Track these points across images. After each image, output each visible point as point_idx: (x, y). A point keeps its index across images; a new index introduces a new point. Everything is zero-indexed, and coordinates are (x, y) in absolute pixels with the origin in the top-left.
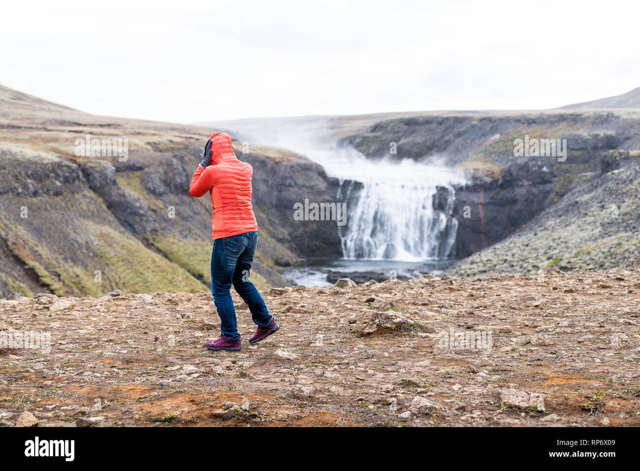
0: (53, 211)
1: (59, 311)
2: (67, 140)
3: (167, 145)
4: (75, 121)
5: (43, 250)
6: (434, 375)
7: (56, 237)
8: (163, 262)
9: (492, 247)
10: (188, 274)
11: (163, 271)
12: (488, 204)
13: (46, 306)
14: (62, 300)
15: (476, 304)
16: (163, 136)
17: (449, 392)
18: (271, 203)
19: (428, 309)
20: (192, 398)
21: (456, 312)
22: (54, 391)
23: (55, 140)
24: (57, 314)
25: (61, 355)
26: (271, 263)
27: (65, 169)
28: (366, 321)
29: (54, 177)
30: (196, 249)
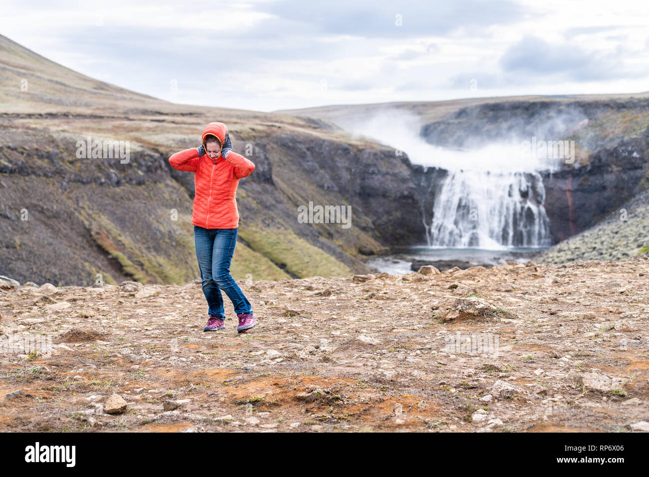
0: (136, 201)
1: (144, 298)
2: (149, 129)
3: (248, 133)
4: (158, 110)
5: (126, 240)
6: (516, 360)
7: (138, 227)
8: (246, 251)
9: (581, 235)
10: (271, 263)
11: (246, 260)
12: (576, 191)
13: (132, 293)
14: (148, 288)
15: (560, 290)
16: (245, 124)
17: (531, 376)
18: (355, 191)
19: (511, 296)
20: (276, 381)
21: (539, 298)
22: (142, 375)
23: (138, 129)
24: (142, 301)
25: (148, 341)
26: (355, 252)
27: (147, 158)
28: (449, 307)
29: (136, 167)
30: (279, 238)
